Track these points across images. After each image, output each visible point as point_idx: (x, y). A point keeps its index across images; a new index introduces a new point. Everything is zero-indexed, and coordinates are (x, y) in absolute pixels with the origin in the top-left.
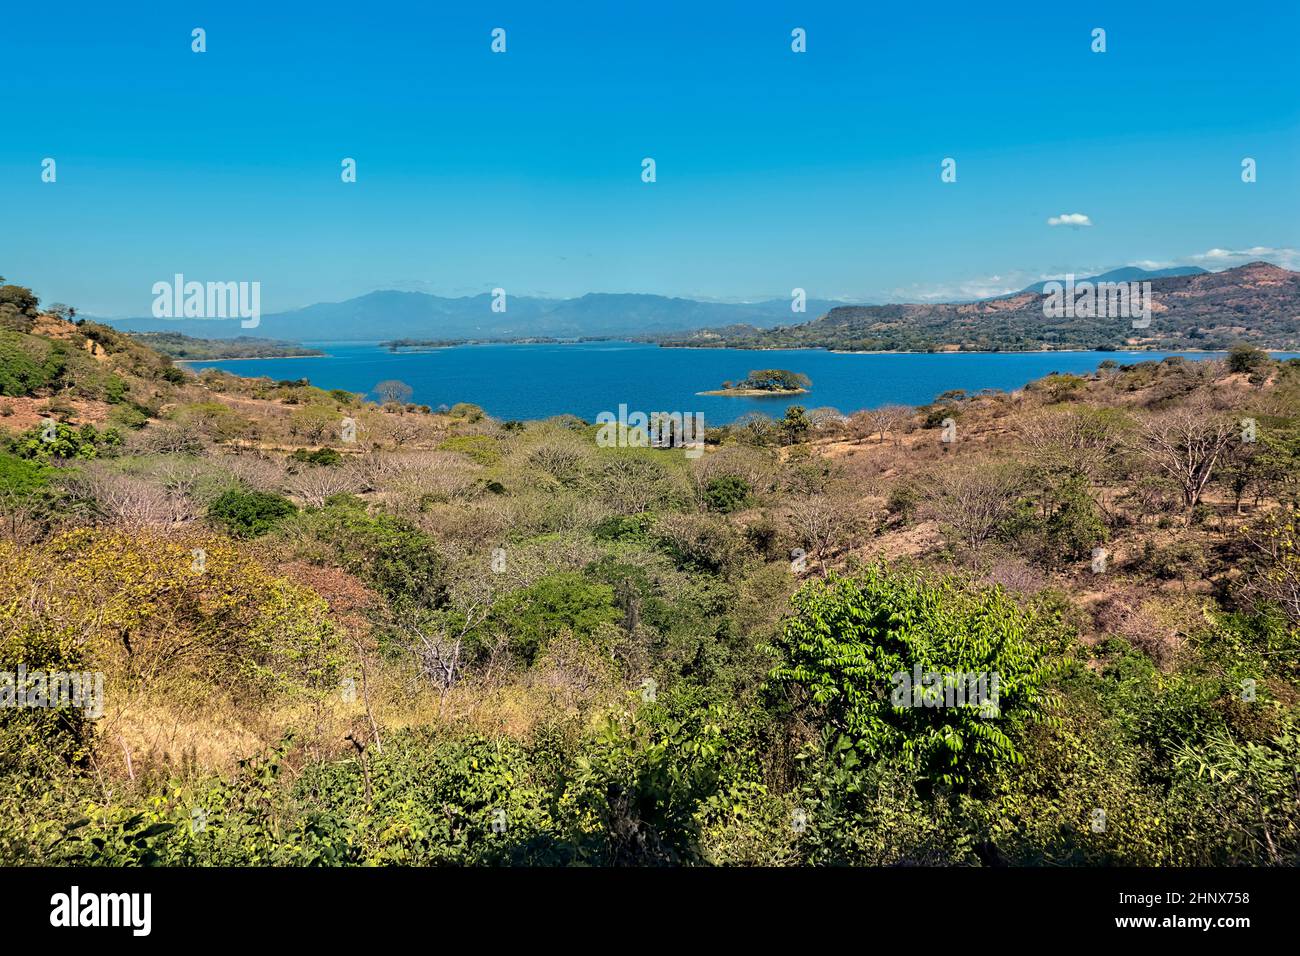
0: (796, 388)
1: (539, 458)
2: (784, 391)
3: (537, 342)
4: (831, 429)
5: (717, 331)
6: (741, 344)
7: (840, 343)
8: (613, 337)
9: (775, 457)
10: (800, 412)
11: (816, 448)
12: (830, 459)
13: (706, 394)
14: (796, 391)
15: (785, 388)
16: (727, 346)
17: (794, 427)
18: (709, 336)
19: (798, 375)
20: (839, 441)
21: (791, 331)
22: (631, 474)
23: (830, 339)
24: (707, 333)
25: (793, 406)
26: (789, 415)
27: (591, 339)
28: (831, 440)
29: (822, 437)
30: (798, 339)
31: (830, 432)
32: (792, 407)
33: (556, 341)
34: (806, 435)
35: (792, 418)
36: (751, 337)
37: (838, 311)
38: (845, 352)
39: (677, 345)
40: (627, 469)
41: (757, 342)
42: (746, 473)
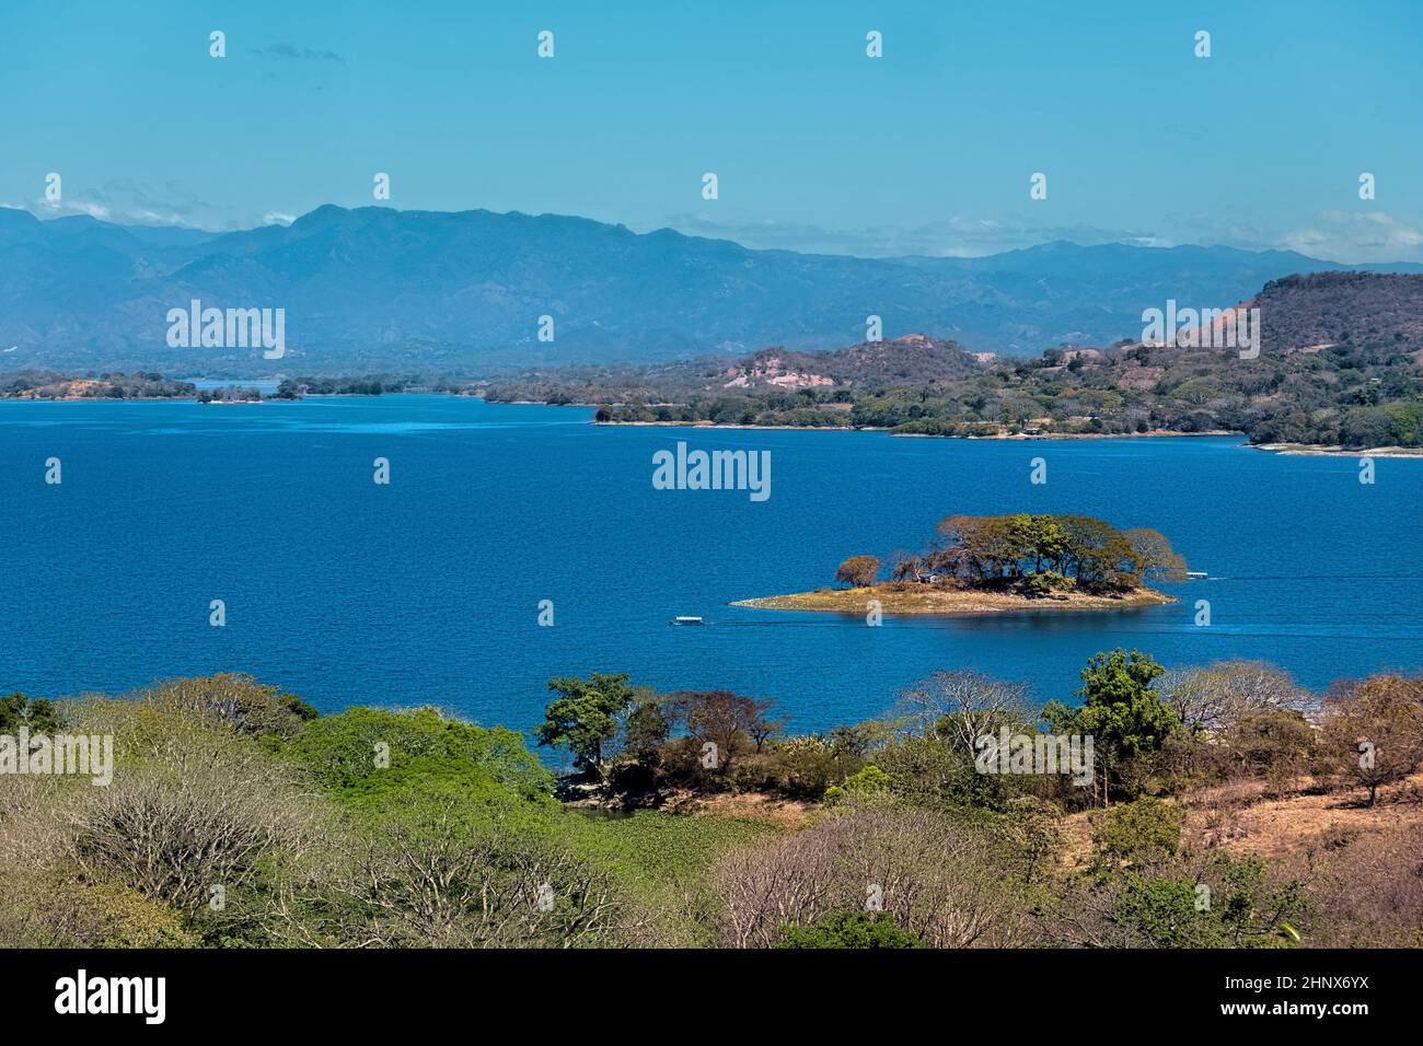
0: (1125, 589)
1: (113, 840)
2: (1080, 600)
3: (117, 393)
4: (1263, 744)
5: (821, 361)
6: (914, 413)
7: (1297, 415)
8: (415, 380)
9: (1039, 850)
10: (1142, 679)
11: (1199, 818)
12: (1254, 864)
13: (771, 603)
14: (1128, 598)
15: (1083, 585)
16: (859, 422)
17: (1116, 735)
18: (789, 381)
19: (1131, 535)
20: (1289, 794)
21: (1109, 363)
22: (476, 908)
23: (1261, 400)
24: (783, 370)
25: (1115, 654)
26: (1094, 689)
27: (326, 388)
28: (1260, 787)
29: (1223, 775)
30: (1132, 399)
31: (1256, 755)
32: (1110, 656)
33: (190, 388)
34: (1160, 770)
35: (1109, 700)
36: (952, 386)
37: (1294, 294)
38: (1318, 451)
39: (663, 415)
40: (456, 889)
41: (978, 405)
42: (925, 914)
